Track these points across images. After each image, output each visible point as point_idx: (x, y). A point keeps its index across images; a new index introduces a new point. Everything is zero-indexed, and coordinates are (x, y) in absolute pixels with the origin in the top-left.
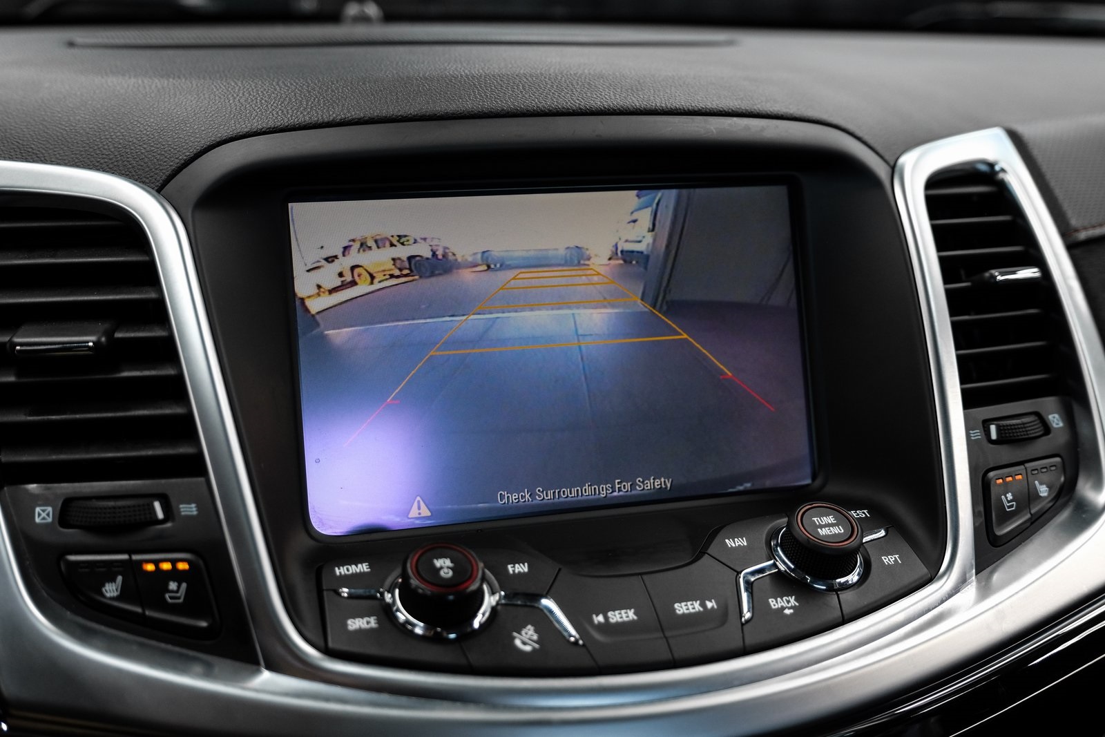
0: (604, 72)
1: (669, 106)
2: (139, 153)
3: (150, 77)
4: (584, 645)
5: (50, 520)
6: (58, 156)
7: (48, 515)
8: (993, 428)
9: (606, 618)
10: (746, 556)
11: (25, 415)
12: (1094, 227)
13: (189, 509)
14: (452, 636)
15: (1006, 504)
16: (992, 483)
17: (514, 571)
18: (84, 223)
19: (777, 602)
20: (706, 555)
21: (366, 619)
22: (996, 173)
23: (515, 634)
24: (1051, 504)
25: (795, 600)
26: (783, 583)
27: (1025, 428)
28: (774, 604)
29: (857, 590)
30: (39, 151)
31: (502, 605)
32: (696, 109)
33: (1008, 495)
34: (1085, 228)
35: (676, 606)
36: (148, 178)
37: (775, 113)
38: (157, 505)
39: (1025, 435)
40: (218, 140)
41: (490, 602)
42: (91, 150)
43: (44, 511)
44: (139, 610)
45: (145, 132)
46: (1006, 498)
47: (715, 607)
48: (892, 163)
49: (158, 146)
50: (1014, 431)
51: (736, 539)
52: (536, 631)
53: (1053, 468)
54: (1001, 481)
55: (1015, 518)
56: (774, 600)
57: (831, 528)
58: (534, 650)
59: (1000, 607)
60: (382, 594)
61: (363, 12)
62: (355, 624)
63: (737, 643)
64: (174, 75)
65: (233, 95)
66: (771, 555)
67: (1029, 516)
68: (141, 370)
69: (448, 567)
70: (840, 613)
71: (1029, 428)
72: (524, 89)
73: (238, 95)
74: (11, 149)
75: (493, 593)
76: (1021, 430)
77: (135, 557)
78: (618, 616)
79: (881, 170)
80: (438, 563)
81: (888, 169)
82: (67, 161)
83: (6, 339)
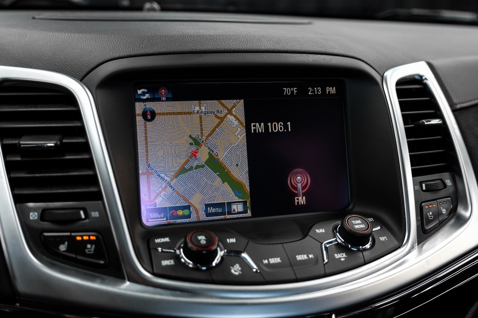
0: (264, 35)
1: (292, 49)
2: (72, 65)
3: (74, 33)
4: (260, 272)
5: (36, 218)
6: (36, 65)
7: (36, 216)
8: (424, 185)
9: (269, 261)
10: (325, 236)
11: (25, 174)
12: (463, 103)
13: (95, 214)
14: (204, 268)
15: (430, 217)
16: (424, 207)
17: (230, 242)
18: (49, 94)
19: (338, 255)
20: (308, 236)
21: (169, 261)
22: (424, 80)
23: (231, 267)
24: (447, 217)
25: (345, 255)
26: (340, 248)
27: (437, 185)
28: (337, 256)
29: (370, 251)
30: (28, 63)
31: (226, 255)
32: (304, 51)
33: (430, 213)
34: (460, 103)
35: (297, 256)
36: (76, 75)
37: (335, 53)
38: (82, 213)
39: (436, 188)
40: (106, 60)
41: (220, 254)
42: (51, 63)
43: (34, 214)
44: (74, 256)
45: (74, 56)
46: (429, 214)
47: (313, 257)
48: (382, 75)
49: (80, 62)
50: (432, 186)
51: (320, 230)
52: (240, 266)
53: (448, 202)
54: (427, 207)
55: (433, 222)
56: (336, 254)
57: (360, 225)
58: (240, 274)
59: (428, 258)
60: (175, 251)
61: (152, 6)
62: (165, 263)
63: (322, 272)
64: (84, 32)
65: (111, 41)
66: (335, 236)
67: (438, 221)
68: (74, 155)
69: (204, 240)
70: (363, 260)
71: (438, 185)
72: (233, 41)
73: (113, 41)
74: (16, 62)
75: (221, 250)
76: (435, 186)
77: (73, 234)
78: (273, 260)
79: (378, 78)
80: (200, 238)
81: (381, 77)
82: (40, 68)
83: (17, 142)
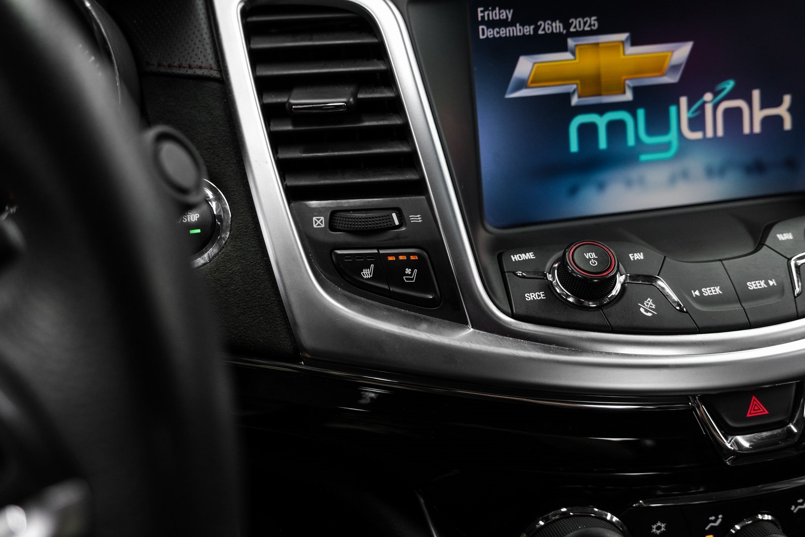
4: (687, 312)
5: (323, 226)
7: (322, 222)
9: (701, 292)
11: (301, 153)
13: (416, 219)
17: (634, 258)
20: (765, 246)
21: (537, 293)
23: (640, 304)
31: (628, 282)
35: (748, 283)
38: (394, 215)
41: (620, 282)
43: (318, 219)
44: (386, 287)
47: (775, 284)
51: (784, 234)
52: (654, 303)
58: (654, 316)
60: (545, 275)
62: (531, 296)
63: (793, 311)
68: (377, 120)
69: (594, 259)
75: (622, 275)
77: (381, 252)
78: (709, 291)
80: (587, 256)
83: (284, 100)
